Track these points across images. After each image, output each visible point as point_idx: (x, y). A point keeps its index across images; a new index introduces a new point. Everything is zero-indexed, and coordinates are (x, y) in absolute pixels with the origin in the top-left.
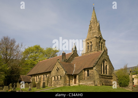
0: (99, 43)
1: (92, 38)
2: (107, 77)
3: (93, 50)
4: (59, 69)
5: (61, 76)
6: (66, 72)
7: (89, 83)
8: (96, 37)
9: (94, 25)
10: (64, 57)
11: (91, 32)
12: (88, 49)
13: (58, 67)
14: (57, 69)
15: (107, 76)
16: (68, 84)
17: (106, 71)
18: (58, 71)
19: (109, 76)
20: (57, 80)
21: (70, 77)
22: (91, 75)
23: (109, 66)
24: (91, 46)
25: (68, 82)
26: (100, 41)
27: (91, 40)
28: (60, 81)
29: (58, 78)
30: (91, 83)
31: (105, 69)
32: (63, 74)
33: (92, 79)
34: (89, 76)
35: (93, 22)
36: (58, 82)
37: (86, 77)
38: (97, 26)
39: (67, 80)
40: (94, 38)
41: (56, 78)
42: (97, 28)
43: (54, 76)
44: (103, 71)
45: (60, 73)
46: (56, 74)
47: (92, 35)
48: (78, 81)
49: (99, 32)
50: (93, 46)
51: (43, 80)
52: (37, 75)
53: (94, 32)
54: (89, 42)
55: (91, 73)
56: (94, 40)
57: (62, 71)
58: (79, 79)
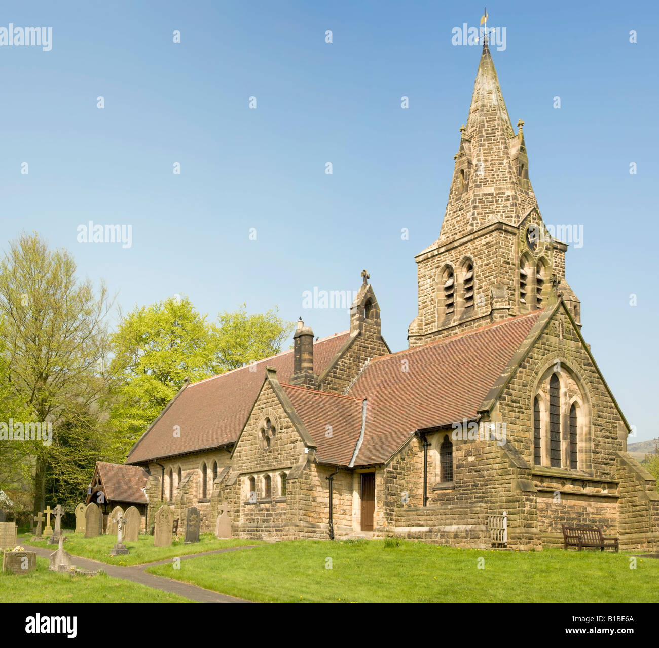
0: (522, 265)
1: (474, 236)
3: (480, 312)
4: (274, 429)
5: (284, 476)
7: (453, 528)
8: (500, 227)
9: (488, 152)
10: (306, 356)
11: (465, 196)
12: (450, 305)
13: (268, 421)
14: (263, 431)
15: (574, 481)
16: (324, 525)
17: (573, 443)
18: (268, 440)
20: (264, 498)
21: (336, 480)
22: (462, 476)
23: (590, 414)
24: (470, 289)
25: (323, 516)
26: (530, 252)
27: (470, 245)
28: (278, 504)
29: (272, 484)
30: (462, 527)
31: (565, 434)
32: (297, 460)
33: (471, 498)
34: (452, 480)
35: (484, 133)
36: (268, 510)
37: (434, 489)
38: (508, 158)
39: (316, 504)
40: (488, 236)
41: (261, 482)
42: (510, 167)
43: (250, 471)
44: (549, 443)
45: (280, 452)
46: (260, 463)
47: (474, 219)
48: (382, 514)
49: (522, 192)
50: (481, 287)
51: (201, 496)
52: (172, 467)
53: (485, 195)
54: (457, 263)
55: (465, 462)
56: (484, 245)
57: (292, 443)
58: (386, 498)
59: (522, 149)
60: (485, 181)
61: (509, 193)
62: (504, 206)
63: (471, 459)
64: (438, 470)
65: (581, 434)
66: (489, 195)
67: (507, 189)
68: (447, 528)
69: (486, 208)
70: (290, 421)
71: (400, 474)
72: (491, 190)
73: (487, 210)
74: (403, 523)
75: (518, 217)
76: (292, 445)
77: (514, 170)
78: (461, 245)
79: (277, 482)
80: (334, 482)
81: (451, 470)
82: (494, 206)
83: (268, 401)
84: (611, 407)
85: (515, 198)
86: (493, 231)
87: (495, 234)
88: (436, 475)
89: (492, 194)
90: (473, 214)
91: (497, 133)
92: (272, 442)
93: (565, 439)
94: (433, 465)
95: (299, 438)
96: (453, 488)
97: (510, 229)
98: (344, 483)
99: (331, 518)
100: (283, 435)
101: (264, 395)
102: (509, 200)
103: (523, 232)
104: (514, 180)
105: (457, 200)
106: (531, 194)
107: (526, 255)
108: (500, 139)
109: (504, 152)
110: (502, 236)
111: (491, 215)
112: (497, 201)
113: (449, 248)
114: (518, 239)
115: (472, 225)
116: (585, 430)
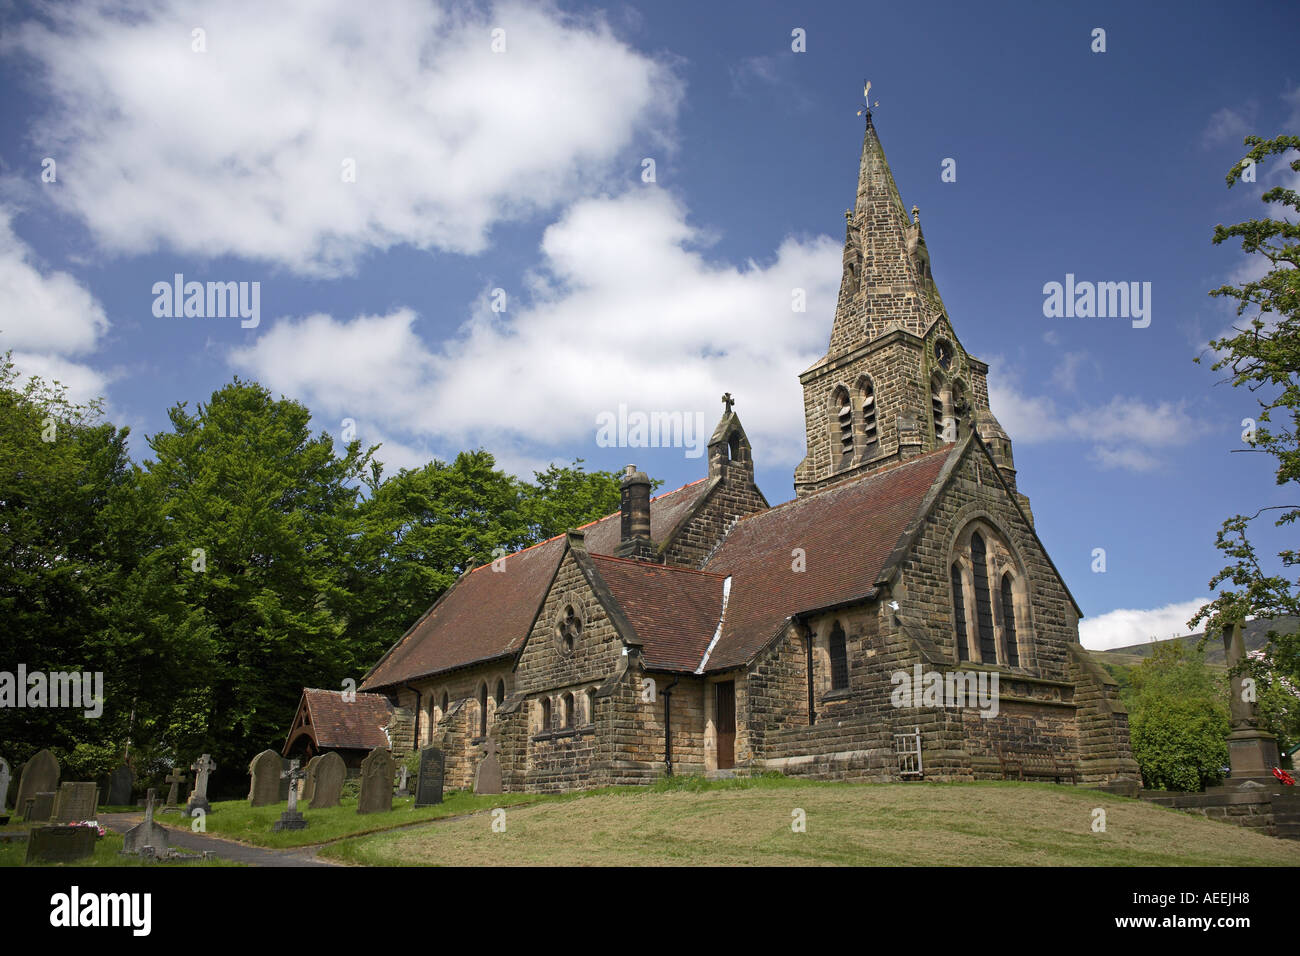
0: (934, 389)
1: (870, 348)
2: (1018, 697)
3: (886, 449)
4: (579, 624)
5: (592, 693)
6: (635, 649)
7: (845, 756)
8: (901, 337)
9: (880, 244)
11: (856, 297)
12: (848, 441)
13: (570, 610)
14: (562, 627)
15: (1016, 683)
16: (656, 764)
17: (1009, 631)
18: (570, 639)
19: (1043, 687)
20: (563, 730)
21: (677, 695)
22: (860, 679)
23: (1027, 589)
24: (871, 419)
25: (654, 750)
26: (943, 372)
27: (866, 361)
28: (585, 737)
29: (575, 706)
30: (859, 753)
31: (997, 616)
32: (612, 667)
33: (874, 710)
34: (847, 686)
35: (874, 220)
36: (569, 747)
37: (824, 701)
38: (905, 251)
39: (643, 733)
40: (887, 348)
41: (559, 705)
42: (908, 263)
43: (542, 689)
44: (977, 630)
45: (587, 656)
46: (557, 676)
47: (869, 326)
48: (745, 741)
49: (925, 294)
50: (883, 416)
51: (478, 734)
52: (433, 691)
53: (880, 296)
54: (853, 384)
55: (863, 659)
56: (884, 360)
57: (605, 641)
58: (751, 717)
59: (920, 242)
60: (879, 279)
61: (909, 295)
62: (904, 312)
63: (870, 653)
64: (828, 673)
65: (1020, 617)
66: (886, 296)
67: (907, 290)
68: (840, 756)
69: (882, 313)
70: (602, 608)
71: (772, 680)
72: (888, 290)
73: (885, 316)
74: (777, 753)
75: (923, 325)
76: (606, 645)
77: (914, 267)
78: (856, 360)
79: (583, 702)
80: (672, 698)
81: (846, 671)
82: (893, 311)
83: (570, 580)
84: (1054, 581)
85: (917, 302)
86: (892, 342)
87: (894, 346)
88: (825, 680)
89: (889, 296)
90: (868, 320)
91: (890, 221)
92: (576, 642)
93: (998, 624)
94: (820, 664)
95: (615, 634)
96: (849, 697)
97: (914, 340)
98: (689, 698)
99: (668, 753)
100: (592, 631)
101: (564, 572)
102: (910, 304)
103: (930, 345)
104: (915, 280)
105: (847, 302)
106: (936, 298)
107: (937, 375)
108: (894, 228)
109: (899, 244)
110: (905, 348)
111: (889, 322)
112: (896, 304)
113: (841, 363)
114: (926, 355)
115: (867, 334)
116: (1024, 611)
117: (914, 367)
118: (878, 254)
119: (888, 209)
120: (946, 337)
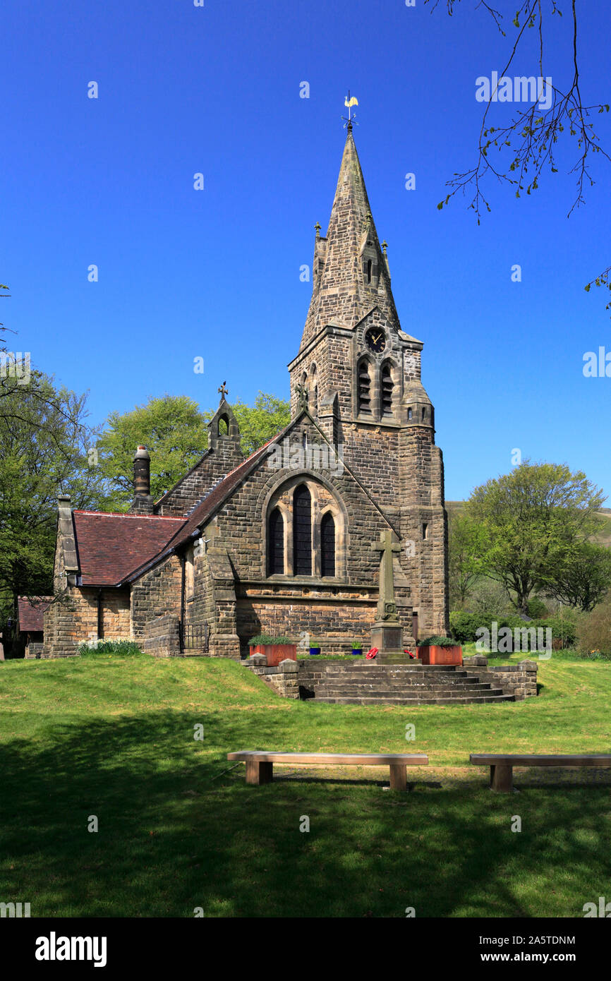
0: (366, 369)
9: (338, 250)
19: (350, 590)
26: (371, 355)
27: (315, 352)
35: (337, 228)
38: (355, 254)
40: (322, 341)
42: (356, 265)
53: (330, 296)
54: (309, 370)
56: (321, 351)
59: (369, 244)
60: (332, 282)
61: (352, 293)
62: (345, 308)
66: (334, 296)
67: (350, 288)
69: (329, 310)
72: (336, 291)
73: (330, 313)
75: (357, 318)
77: (361, 267)
78: (310, 351)
82: (336, 308)
85: (357, 298)
86: (325, 336)
87: (327, 338)
89: (337, 295)
90: (318, 318)
91: (349, 228)
97: (343, 332)
102: (349, 300)
103: (360, 335)
104: (359, 279)
107: (365, 358)
108: (350, 235)
109: (352, 249)
110: (333, 340)
111: (333, 318)
112: (340, 302)
113: (304, 354)
114: (354, 342)
117: (342, 354)
118: (335, 260)
119: (348, 217)
120: (379, 325)
